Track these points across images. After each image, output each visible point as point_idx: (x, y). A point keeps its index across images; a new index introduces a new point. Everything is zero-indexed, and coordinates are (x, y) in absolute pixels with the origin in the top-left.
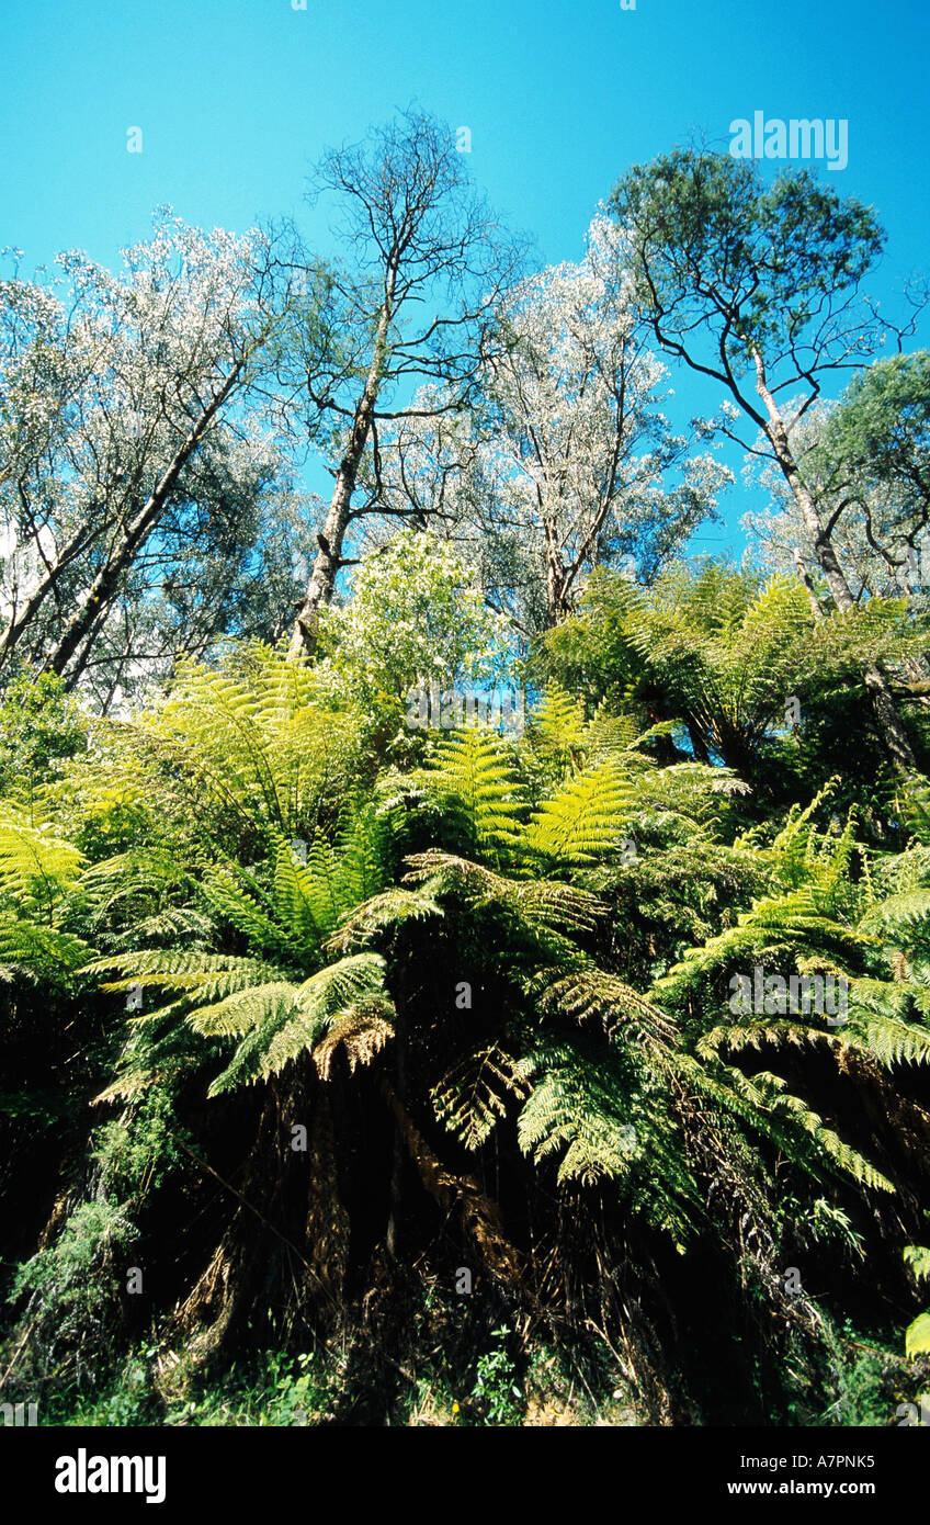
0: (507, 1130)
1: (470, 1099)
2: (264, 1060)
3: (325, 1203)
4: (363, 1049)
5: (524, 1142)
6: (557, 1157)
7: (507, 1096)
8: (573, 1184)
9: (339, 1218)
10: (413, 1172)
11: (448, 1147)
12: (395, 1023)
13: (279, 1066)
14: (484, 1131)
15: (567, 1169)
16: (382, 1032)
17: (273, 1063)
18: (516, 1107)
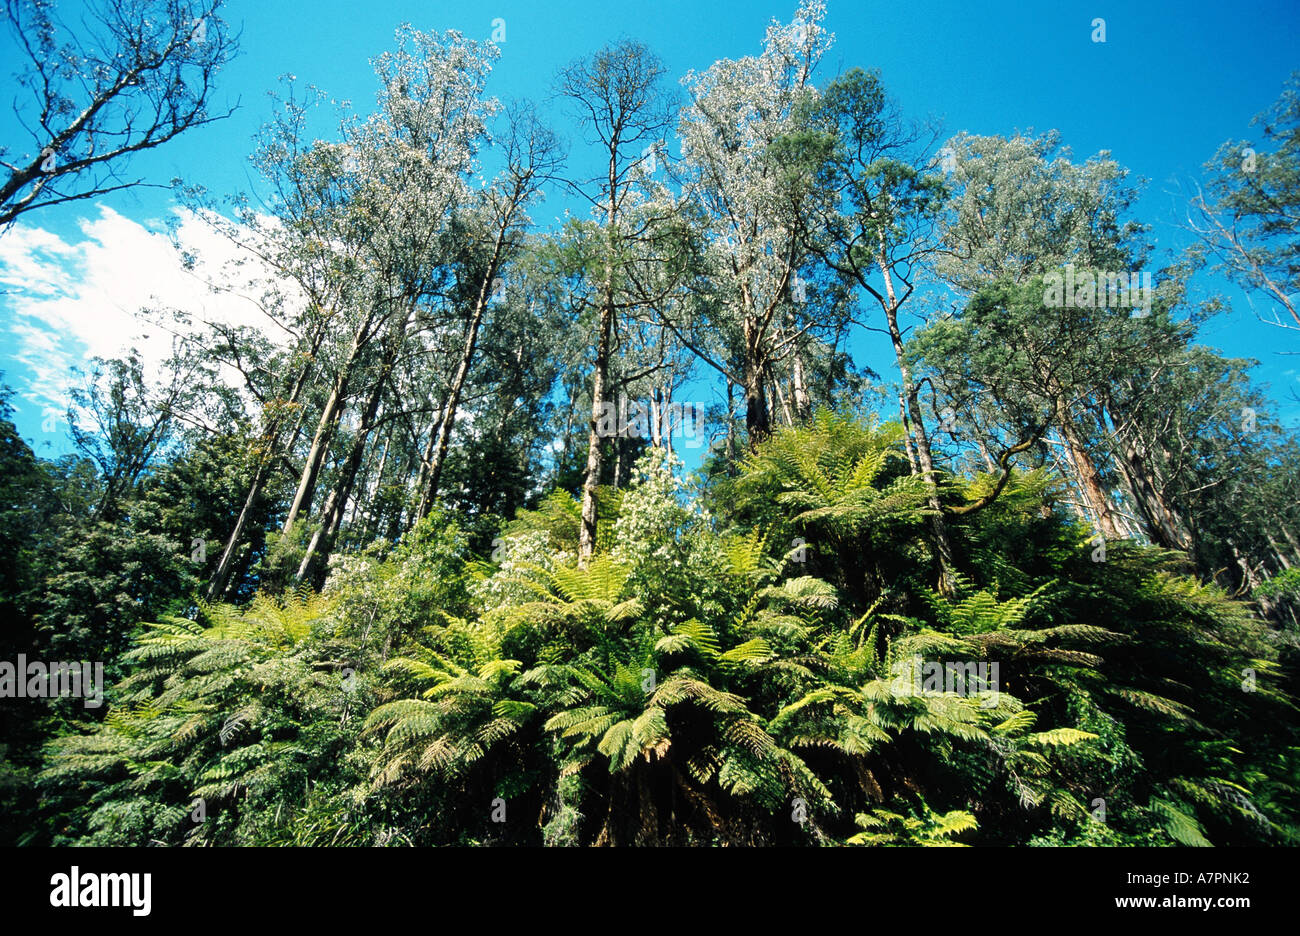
0: (715, 777)
1: (702, 767)
2: (626, 757)
3: (646, 805)
4: (661, 751)
5: (721, 782)
6: (730, 787)
7: (715, 765)
8: (736, 795)
9: (653, 810)
10: (681, 790)
11: (695, 782)
12: (671, 739)
13: (632, 760)
14: (708, 777)
15: (734, 790)
16: (667, 743)
17: (629, 758)
18: (719, 769)
